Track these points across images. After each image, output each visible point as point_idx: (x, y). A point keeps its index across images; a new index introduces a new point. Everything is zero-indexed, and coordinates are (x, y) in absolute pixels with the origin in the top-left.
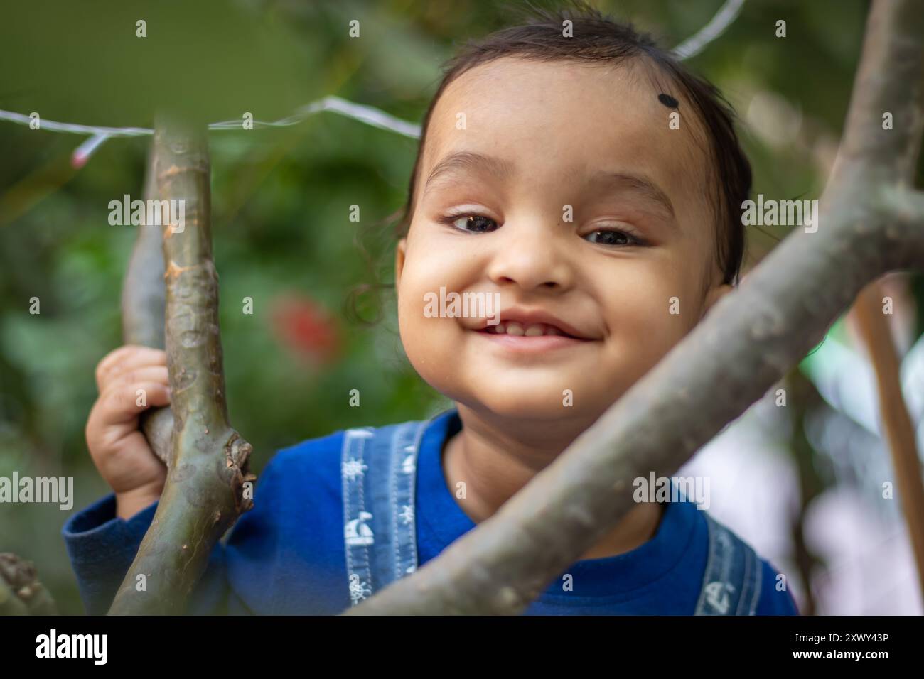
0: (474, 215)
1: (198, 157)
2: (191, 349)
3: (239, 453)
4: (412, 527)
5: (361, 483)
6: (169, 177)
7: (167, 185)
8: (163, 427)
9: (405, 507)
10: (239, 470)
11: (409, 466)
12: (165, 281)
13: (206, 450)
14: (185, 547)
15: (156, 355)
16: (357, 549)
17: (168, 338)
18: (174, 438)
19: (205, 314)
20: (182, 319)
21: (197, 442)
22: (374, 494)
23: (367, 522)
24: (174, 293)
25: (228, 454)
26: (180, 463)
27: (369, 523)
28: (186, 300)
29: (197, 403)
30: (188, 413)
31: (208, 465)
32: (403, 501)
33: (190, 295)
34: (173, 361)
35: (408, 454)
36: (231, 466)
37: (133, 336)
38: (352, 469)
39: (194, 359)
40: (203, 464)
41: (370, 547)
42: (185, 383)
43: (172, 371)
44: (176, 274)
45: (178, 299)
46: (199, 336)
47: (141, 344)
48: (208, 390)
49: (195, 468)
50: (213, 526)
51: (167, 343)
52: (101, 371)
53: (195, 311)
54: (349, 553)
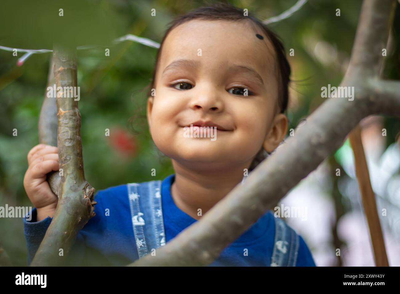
0: (183, 83)
1: (72, 63)
2: (69, 147)
3: (89, 192)
4: (162, 218)
5: (138, 202)
6: (59, 72)
7: (59, 75)
8: (56, 180)
9: (158, 210)
10: (89, 199)
11: (158, 195)
12: (57, 116)
13: (75, 191)
14: (66, 233)
15: (54, 149)
16: (138, 227)
17: (58, 142)
18: (61, 185)
19: (75, 131)
20: (65, 133)
21: (71, 187)
22: (143, 206)
23: (141, 216)
24: (61, 122)
25: (85, 192)
26: (64, 196)
27: (143, 217)
28: (66, 125)
29: (71, 170)
30: (67, 174)
31: (76, 197)
32: (157, 208)
33: (68, 123)
34: (61, 152)
35: (157, 191)
36: (86, 197)
37: (43, 140)
38: (133, 197)
39: (70, 151)
40: (73, 196)
41: (144, 226)
42: (66, 161)
43: (60, 156)
44: (62, 114)
45: (63, 125)
46: (72, 141)
47: (47, 144)
48: (76, 164)
49: (70, 198)
50: (78, 223)
51: (58, 144)
52: (29, 155)
53: (70, 130)
54: (134, 228)
